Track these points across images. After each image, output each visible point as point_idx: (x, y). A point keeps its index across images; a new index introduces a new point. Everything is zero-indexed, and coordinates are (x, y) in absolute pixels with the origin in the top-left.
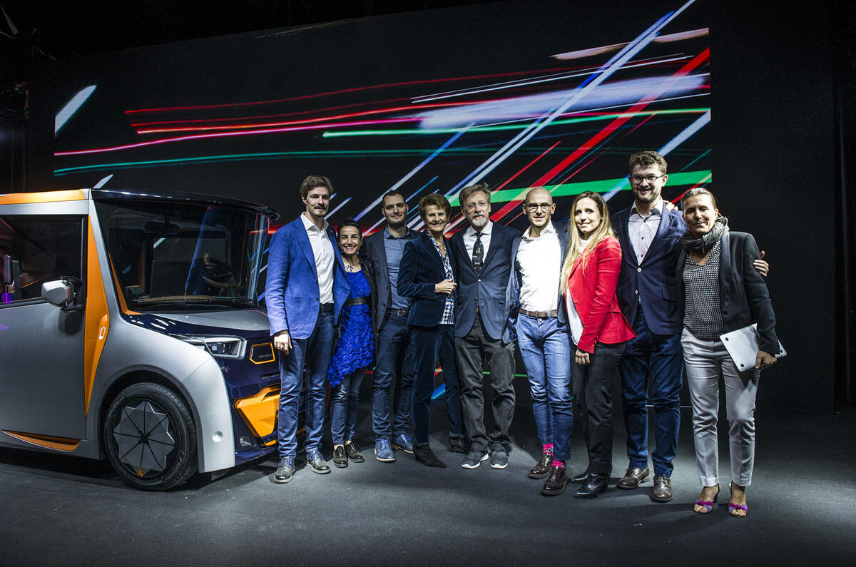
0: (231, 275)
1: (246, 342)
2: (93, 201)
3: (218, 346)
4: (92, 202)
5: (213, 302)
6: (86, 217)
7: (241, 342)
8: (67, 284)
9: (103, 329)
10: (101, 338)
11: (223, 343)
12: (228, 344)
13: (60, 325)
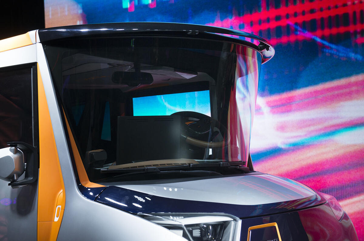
0: (217, 132)
1: (240, 222)
2: (41, 44)
3: (201, 229)
4: (40, 46)
5: (195, 167)
6: (34, 65)
7: (233, 223)
8: (16, 152)
9: (58, 208)
10: (56, 219)
11: (208, 225)
12: (215, 226)
13: (12, 205)
